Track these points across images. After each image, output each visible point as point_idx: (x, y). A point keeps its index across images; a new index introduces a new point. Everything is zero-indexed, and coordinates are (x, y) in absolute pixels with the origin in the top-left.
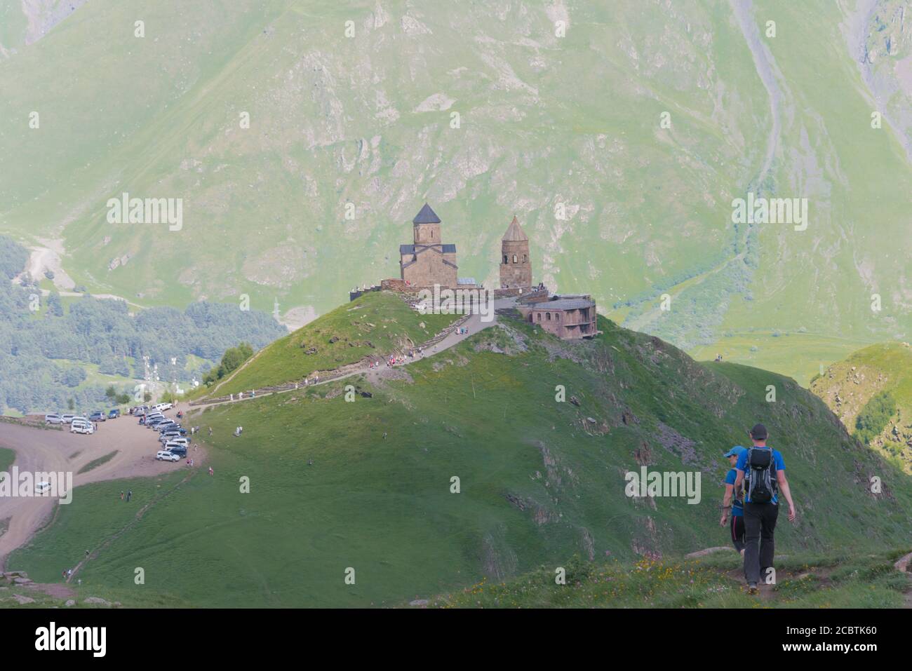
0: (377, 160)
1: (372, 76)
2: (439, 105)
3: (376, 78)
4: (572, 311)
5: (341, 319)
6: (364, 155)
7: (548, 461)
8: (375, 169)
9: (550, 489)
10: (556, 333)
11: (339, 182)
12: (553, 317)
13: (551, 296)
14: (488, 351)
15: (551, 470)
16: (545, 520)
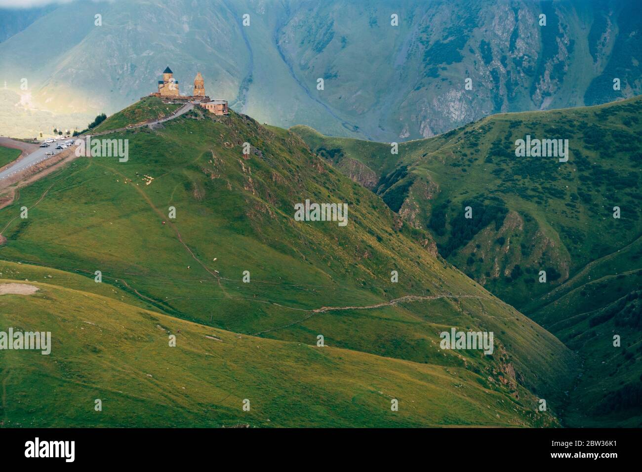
0: (129, 70)
1: (128, 44)
2: (149, 54)
3: (129, 45)
4: (220, 105)
5: (138, 106)
6: (125, 69)
7: (214, 157)
8: (129, 73)
9: (215, 167)
10: (214, 113)
11: (118, 77)
12: (213, 107)
13: (211, 100)
14: (191, 118)
15: (215, 160)
16: (214, 177)
